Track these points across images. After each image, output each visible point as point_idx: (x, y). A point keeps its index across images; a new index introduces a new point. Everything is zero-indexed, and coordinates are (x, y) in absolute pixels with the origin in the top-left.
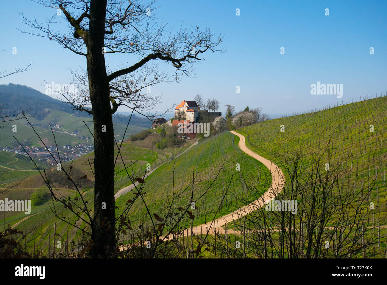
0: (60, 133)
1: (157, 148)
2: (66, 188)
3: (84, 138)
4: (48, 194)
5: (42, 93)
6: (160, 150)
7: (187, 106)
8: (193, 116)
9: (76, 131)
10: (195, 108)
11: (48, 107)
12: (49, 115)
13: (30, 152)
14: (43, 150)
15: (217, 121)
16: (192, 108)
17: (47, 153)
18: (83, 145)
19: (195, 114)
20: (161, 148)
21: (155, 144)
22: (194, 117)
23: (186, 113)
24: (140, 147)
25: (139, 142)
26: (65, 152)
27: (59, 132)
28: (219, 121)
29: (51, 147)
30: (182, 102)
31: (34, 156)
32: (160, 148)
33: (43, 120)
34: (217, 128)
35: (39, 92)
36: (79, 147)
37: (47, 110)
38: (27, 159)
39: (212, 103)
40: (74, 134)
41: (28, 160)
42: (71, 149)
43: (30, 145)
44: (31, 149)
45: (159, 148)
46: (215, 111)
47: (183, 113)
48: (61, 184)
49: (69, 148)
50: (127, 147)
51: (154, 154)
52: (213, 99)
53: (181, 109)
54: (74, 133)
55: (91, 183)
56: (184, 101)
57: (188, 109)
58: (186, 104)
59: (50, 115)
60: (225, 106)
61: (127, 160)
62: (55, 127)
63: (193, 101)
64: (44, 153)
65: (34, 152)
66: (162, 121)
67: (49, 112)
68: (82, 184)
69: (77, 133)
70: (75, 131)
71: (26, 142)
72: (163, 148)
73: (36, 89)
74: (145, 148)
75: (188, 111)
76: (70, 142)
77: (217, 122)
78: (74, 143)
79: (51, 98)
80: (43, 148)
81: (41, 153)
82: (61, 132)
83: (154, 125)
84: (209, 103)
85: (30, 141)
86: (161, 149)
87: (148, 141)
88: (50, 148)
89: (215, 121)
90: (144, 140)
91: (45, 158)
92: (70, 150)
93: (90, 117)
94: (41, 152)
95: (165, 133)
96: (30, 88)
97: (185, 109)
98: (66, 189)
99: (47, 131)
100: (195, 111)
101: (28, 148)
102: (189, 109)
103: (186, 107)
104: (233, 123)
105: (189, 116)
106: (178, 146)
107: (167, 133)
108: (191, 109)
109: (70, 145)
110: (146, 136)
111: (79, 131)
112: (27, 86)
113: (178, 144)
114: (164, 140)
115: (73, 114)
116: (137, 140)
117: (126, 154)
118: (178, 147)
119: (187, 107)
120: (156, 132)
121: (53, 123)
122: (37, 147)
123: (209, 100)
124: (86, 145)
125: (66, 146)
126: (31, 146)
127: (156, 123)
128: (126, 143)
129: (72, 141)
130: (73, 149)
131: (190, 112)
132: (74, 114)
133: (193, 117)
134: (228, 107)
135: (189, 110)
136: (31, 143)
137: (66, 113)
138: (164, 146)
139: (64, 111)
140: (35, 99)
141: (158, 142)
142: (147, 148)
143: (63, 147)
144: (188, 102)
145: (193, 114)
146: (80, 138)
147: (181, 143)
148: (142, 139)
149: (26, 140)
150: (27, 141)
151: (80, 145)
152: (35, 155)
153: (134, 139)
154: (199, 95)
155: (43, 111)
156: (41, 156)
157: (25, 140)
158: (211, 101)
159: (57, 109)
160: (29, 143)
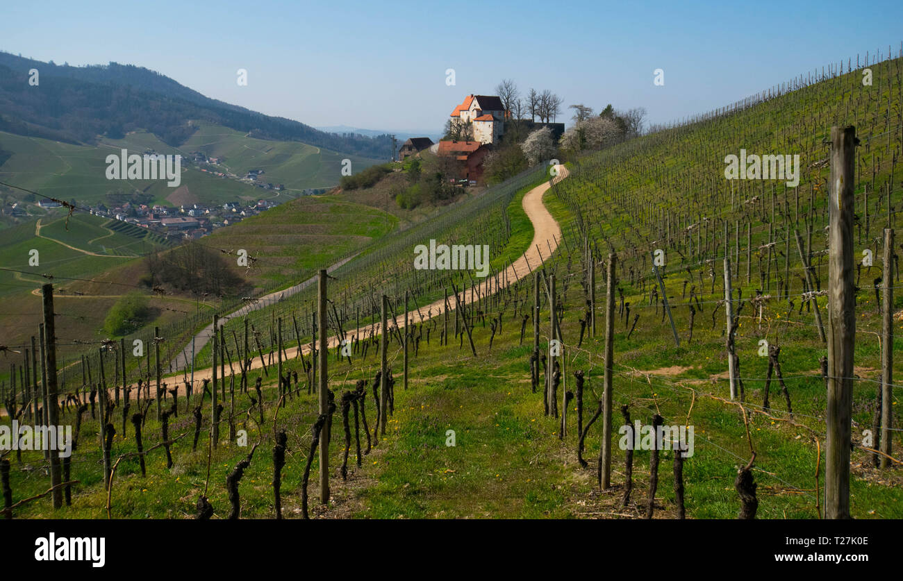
0: (217, 175)
1: (399, 207)
2: (189, 297)
3: (271, 186)
4: (147, 309)
5: (181, 85)
6: (405, 211)
7: (478, 107)
8: (490, 130)
9: (254, 172)
10: (496, 113)
11: (191, 116)
12: (194, 135)
13: (148, 216)
14: (177, 213)
15: (531, 140)
16: (490, 111)
17: (185, 220)
18: (266, 203)
19: (494, 127)
20: (408, 206)
21: (394, 197)
22: (494, 135)
23: (475, 124)
24: (362, 205)
25: (361, 193)
26: (225, 219)
27: (216, 173)
28: (536, 141)
29: (195, 207)
30: (467, 97)
31: (156, 226)
32: (406, 208)
33: (181, 147)
34: (532, 159)
35: (176, 82)
36: (257, 208)
37: (190, 122)
38: (136, 231)
39: (540, 102)
40: (248, 180)
41: (139, 234)
42: (238, 212)
43: (148, 200)
44: (151, 211)
45: (404, 206)
46: (550, 122)
47: (469, 124)
48: (176, 287)
49: (234, 210)
50: (331, 204)
51: (391, 221)
52: (545, 92)
53: (464, 116)
54: (249, 177)
55: (243, 287)
56: (472, 96)
57: (480, 114)
58: (476, 102)
59: (197, 134)
60: (571, 107)
61: (329, 234)
62: (207, 161)
63: (494, 95)
64: (180, 220)
65: (156, 217)
66: (422, 143)
67: (195, 128)
68: (223, 288)
69: (255, 176)
70: (251, 172)
71: (142, 195)
72: (413, 207)
73: (169, 76)
74: (374, 206)
75: (479, 119)
76: (237, 197)
77: (533, 143)
78: (247, 198)
79: (203, 96)
80: (177, 209)
81: (172, 219)
82: (220, 174)
83: (402, 153)
84: (534, 101)
85: (148, 192)
86: (407, 210)
87: (381, 190)
88: (193, 208)
89: (528, 141)
90: (372, 189)
91: (180, 232)
92: (237, 215)
93: (288, 139)
94: (172, 217)
95: (418, 171)
96: (155, 72)
97: (473, 115)
98: (188, 300)
99: (186, 170)
100: (495, 119)
101: (145, 209)
102: (482, 115)
103: (475, 111)
104: (563, 144)
105: (480, 132)
106: (446, 201)
107: (423, 170)
108: (488, 116)
109: (237, 203)
110: (378, 179)
111: (260, 172)
112: (148, 68)
113: (447, 198)
114: (415, 189)
115: (248, 132)
116: (357, 188)
117: (328, 221)
118: (445, 204)
119: (477, 110)
120: (400, 170)
121: (204, 153)
122: (165, 207)
123: (534, 94)
124: (275, 203)
125: (229, 205)
126: (150, 205)
127: (406, 149)
128: (331, 194)
129: (243, 195)
130: (243, 213)
131: (484, 121)
132: (250, 133)
133: (491, 135)
134: (577, 109)
135: (482, 118)
136: (152, 198)
137: (233, 131)
138: (414, 202)
139: (227, 125)
140: (164, 99)
141: (403, 192)
142: (378, 207)
143: (221, 207)
144: (481, 99)
145: (491, 126)
146: (263, 187)
147: (453, 196)
148: (369, 185)
149: (140, 190)
150: (142, 193)
151: (259, 204)
152: (160, 224)
153: (349, 186)
154: (507, 81)
155: (181, 126)
156: (171, 227)
157: (137, 191)
158: (537, 95)
159: (213, 122)
160: (148, 198)
